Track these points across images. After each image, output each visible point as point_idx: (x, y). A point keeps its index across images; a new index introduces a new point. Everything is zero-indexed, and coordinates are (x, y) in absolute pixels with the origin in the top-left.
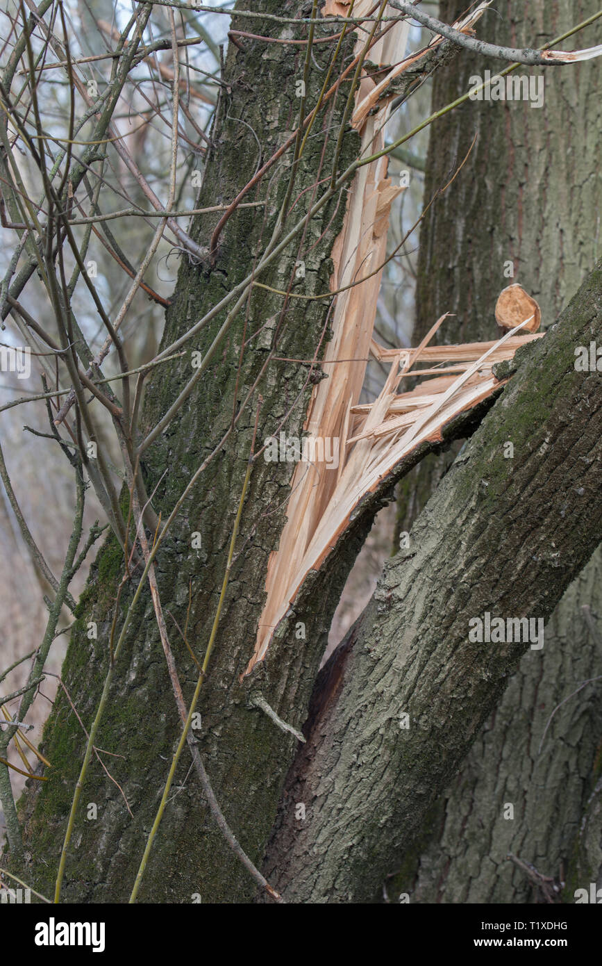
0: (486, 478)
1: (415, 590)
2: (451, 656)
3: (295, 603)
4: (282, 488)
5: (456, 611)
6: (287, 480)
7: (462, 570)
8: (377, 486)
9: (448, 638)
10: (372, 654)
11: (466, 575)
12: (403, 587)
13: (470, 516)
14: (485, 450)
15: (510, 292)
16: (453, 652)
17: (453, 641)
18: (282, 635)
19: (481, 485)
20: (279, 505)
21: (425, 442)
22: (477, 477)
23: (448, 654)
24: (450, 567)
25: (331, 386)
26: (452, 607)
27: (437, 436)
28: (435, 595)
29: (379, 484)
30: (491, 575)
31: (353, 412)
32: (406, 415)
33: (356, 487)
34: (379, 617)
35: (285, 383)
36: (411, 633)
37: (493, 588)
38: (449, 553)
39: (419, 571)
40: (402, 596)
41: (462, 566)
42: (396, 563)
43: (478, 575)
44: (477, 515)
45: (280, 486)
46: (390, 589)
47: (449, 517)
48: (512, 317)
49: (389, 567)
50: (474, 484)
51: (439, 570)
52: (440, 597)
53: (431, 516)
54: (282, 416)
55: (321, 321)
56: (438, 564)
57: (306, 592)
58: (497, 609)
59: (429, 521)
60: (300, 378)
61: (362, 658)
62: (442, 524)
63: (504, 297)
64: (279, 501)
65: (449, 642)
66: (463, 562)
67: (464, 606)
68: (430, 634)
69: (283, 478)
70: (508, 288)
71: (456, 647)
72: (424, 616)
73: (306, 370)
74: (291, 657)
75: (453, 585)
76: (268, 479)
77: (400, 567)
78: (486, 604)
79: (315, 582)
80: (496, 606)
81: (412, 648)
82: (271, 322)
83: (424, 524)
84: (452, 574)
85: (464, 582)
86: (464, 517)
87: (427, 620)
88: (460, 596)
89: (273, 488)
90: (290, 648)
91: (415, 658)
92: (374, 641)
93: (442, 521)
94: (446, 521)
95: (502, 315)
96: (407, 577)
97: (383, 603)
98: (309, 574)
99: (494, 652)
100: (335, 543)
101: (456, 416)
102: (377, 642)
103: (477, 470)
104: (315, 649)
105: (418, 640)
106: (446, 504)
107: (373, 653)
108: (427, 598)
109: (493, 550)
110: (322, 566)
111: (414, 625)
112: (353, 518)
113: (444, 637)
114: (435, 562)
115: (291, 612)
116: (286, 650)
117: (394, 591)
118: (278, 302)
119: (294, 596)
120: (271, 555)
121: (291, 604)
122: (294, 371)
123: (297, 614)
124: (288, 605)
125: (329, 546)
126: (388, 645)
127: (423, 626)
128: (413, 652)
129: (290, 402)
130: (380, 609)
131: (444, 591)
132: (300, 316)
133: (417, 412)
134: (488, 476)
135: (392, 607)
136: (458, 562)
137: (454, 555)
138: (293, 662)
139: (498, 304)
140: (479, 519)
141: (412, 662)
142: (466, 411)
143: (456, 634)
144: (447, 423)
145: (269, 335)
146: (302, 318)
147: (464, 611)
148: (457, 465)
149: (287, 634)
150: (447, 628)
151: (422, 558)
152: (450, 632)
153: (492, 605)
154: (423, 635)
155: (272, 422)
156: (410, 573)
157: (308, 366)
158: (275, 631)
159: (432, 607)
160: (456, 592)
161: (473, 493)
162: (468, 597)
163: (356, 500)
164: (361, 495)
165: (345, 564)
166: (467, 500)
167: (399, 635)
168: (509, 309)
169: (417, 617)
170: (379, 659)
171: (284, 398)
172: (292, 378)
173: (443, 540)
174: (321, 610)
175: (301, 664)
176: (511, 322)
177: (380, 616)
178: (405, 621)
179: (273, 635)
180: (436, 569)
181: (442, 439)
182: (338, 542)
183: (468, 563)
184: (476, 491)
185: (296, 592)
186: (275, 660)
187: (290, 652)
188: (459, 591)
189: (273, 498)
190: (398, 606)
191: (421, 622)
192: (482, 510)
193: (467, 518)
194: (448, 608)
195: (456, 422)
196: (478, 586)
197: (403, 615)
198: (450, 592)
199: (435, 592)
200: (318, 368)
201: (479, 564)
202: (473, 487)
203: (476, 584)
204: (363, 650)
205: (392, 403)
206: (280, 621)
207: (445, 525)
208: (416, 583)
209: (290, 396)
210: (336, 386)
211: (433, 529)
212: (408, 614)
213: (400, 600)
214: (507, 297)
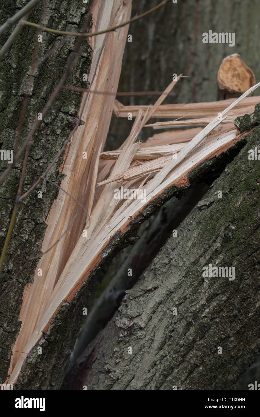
0: (232, 222)
1: (155, 321)
2: (186, 379)
3: (48, 333)
4: (38, 226)
5: (194, 341)
6: (44, 218)
7: (203, 305)
8: (127, 226)
9: (185, 364)
10: (112, 375)
11: (207, 310)
12: (145, 317)
13: (214, 257)
14: (231, 196)
15: (231, 61)
16: (187, 376)
17: (189, 367)
18: (34, 361)
19: (228, 228)
20: (35, 241)
21: (173, 187)
22: (222, 220)
23: (183, 378)
24: (191, 302)
25: (84, 133)
26: (191, 338)
27: (184, 181)
28: (175, 326)
29: (130, 224)
30: (230, 311)
31: (102, 158)
32: (153, 162)
33: (108, 226)
34: (119, 342)
35: (44, 128)
36: (149, 358)
37: (232, 322)
38: (190, 289)
39: (160, 303)
40: (143, 325)
41: (203, 302)
42: (138, 294)
43: (218, 310)
44: (221, 256)
45: (37, 224)
46: (132, 318)
47: (192, 256)
48: (232, 82)
49: (131, 298)
50: (220, 226)
51: (180, 304)
52: (180, 328)
53: (173, 254)
54: (41, 158)
55: (79, 71)
56: (180, 299)
57: (58, 323)
58: (233, 341)
59: (171, 259)
60: (59, 124)
61: (102, 376)
62: (184, 262)
63: (225, 64)
64: (36, 237)
65: (186, 368)
66: (205, 298)
67: (202, 337)
68: (167, 360)
69: (40, 216)
70: (228, 58)
71: (191, 372)
72: (163, 344)
73: (64, 117)
74: (40, 379)
75: (194, 319)
76: (26, 217)
77: (142, 299)
78: (223, 336)
79: (67, 314)
80: (232, 339)
81: (149, 371)
82: (33, 71)
83: (166, 261)
84: (194, 309)
85: (205, 316)
86: (208, 257)
87: (166, 347)
88: (200, 329)
89: (31, 225)
90: (40, 371)
91: (152, 380)
92: (113, 363)
93: (185, 259)
94: (188, 260)
95: (224, 80)
96: (149, 308)
97: (124, 330)
98: (61, 306)
99: (223, 377)
100: (86, 278)
101: (201, 163)
102: (117, 364)
103: (222, 214)
104: (61, 368)
105: (155, 364)
106: (189, 244)
107: (113, 373)
108: (167, 328)
109: (235, 289)
110: (74, 299)
111: (153, 351)
112: (105, 255)
113: (181, 363)
114: (176, 297)
115: (43, 341)
116: (36, 374)
117: (136, 320)
118: (41, 51)
119: (47, 327)
120: (26, 287)
121: (44, 334)
122: (53, 117)
123: (49, 342)
124: (41, 333)
125: (81, 280)
126: (127, 367)
127: (162, 353)
128: (150, 375)
129: (49, 146)
130: (121, 335)
131: (184, 323)
132: (60, 66)
133: (162, 159)
134: (235, 220)
135: (133, 335)
136: (200, 298)
137: (196, 291)
138: (42, 382)
139: (221, 71)
140: (223, 260)
141: (149, 383)
142: (211, 159)
143: (192, 361)
144: (193, 169)
145: (32, 83)
146: (62, 68)
147: (202, 342)
148: (200, 209)
149: (39, 360)
150: (184, 356)
151: (164, 291)
152: (187, 359)
153: (229, 337)
154: (161, 360)
155: (32, 163)
156: (151, 304)
157: (66, 113)
158: (28, 357)
159: (171, 336)
160: (196, 324)
161: (218, 235)
162: (206, 329)
163: (108, 238)
164: (113, 234)
165: (90, 294)
166: (211, 241)
167: (138, 359)
168: (230, 75)
169: (156, 344)
170: (118, 379)
171: (43, 142)
172: (51, 123)
173: (185, 277)
174: (68, 335)
175: (48, 383)
176: (232, 86)
177: (121, 341)
178: (144, 347)
179: (26, 361)
180: (177, 303)
181: (188, 185)
182: (89, 277)
183: (210, 299)
184: (222, 234)
185: (49, 323)
186: (27, 383)
187: (40, 375)
188: (199, 325)
189: (30, 235)
190: (139, 334)
191: (160, 349)
192: (227, 251)
193: (211, 258)
194: (187, 338)
195: (201, 170)
196: (217, 320)
197: (143, 342)
198: (190, 324)
199: (175, 323)
200: (75, 115)
201: (221, 301)
202: (218, 229)
203: (216, 318)
204: (102, 370)
205: (138, 150)
206: (33, 348)
207: (188, 263)
208: (157, 314)
209: (49, 140)
210: (88, 133)
211: (175, 266)
212: (148, 341)
213: (141, 329)
214: (228, 65)
